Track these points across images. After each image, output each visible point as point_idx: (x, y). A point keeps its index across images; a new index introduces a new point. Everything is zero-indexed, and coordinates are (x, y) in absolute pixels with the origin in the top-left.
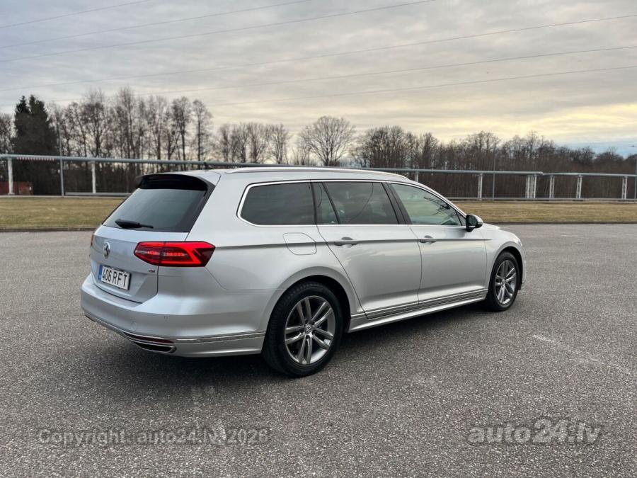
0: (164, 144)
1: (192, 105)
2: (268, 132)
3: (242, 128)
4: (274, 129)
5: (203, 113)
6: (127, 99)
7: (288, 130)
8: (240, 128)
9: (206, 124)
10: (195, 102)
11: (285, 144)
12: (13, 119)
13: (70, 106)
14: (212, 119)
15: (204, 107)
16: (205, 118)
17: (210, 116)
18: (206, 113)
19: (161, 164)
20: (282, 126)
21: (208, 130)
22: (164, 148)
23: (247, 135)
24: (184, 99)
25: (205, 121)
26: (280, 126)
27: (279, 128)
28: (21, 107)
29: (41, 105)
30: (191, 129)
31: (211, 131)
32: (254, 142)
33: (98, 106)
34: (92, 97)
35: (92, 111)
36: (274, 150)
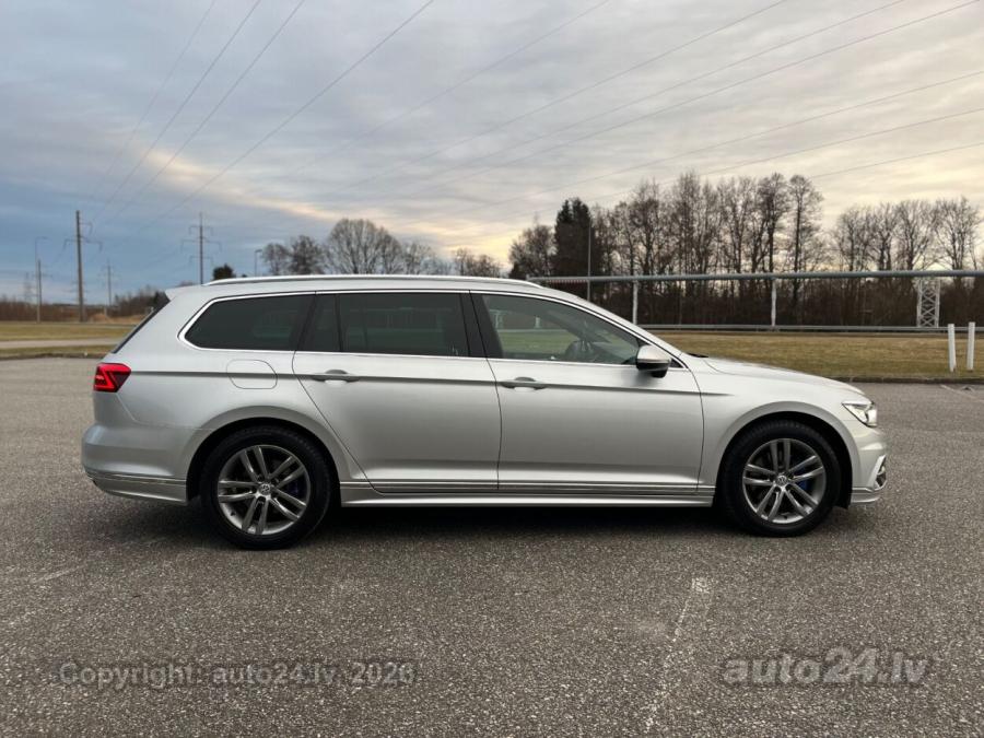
0: (747, 249)
1: (789, 184)
2: (937, 216)
3: (884, 211)
4: (948, 208)
5: (806, 195)
6: (689, 186)
7: (978, 207)
8: (879, 212)
9: (810, 212)
10: (794, 180)
11: (971, 233)
12: (553, 231)
13: (617, 207)
14: (821, 204)
15: (808, 184)
16: (810, 202)
17: (819, 199)
18: (812, 194)
19: (741, 280)
20: (965, 201)
21: (812, 221)
22: (747, 257)
23: (895, 222)
24: (777, 177)
25: (809, 208)
26: (960, 200)
27: (959, 205)
28: (564, 217)
29: (585, 208)
30: (787, 221)
31: (818, 223)
32: (910, 232)
33: (652, 204)
34: (643, 191)
35: (643, 211)
36: (948, 244)
